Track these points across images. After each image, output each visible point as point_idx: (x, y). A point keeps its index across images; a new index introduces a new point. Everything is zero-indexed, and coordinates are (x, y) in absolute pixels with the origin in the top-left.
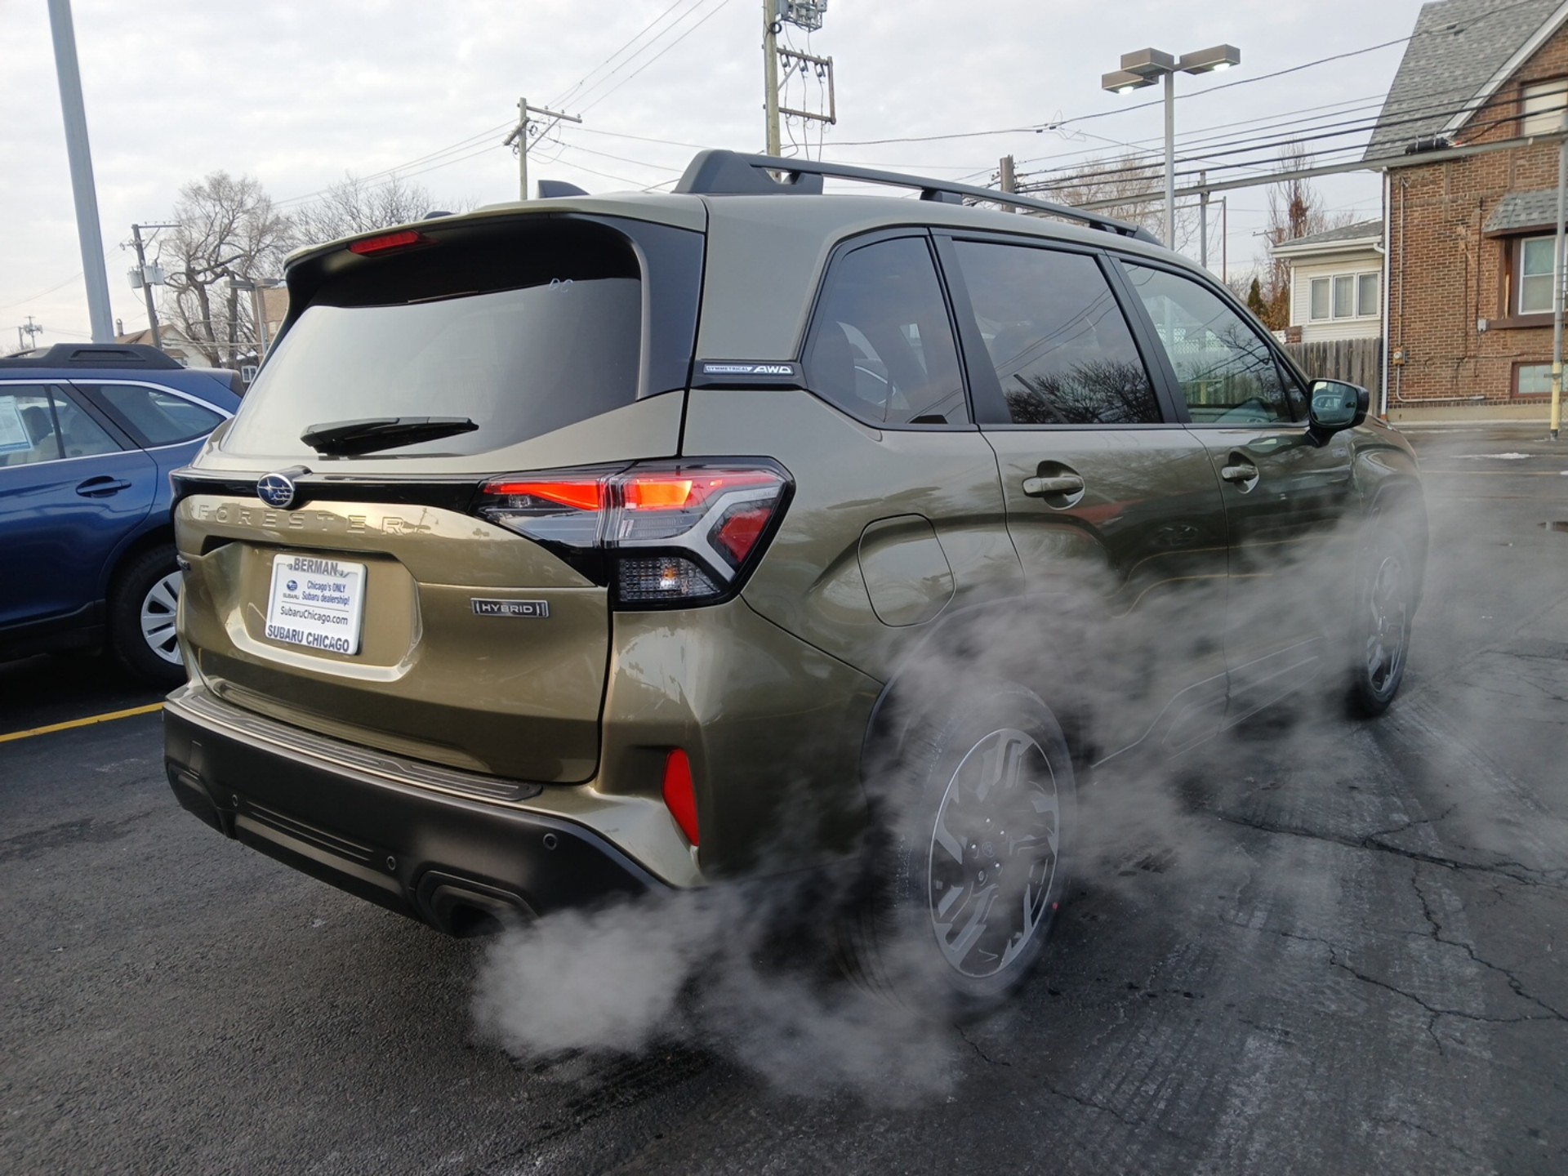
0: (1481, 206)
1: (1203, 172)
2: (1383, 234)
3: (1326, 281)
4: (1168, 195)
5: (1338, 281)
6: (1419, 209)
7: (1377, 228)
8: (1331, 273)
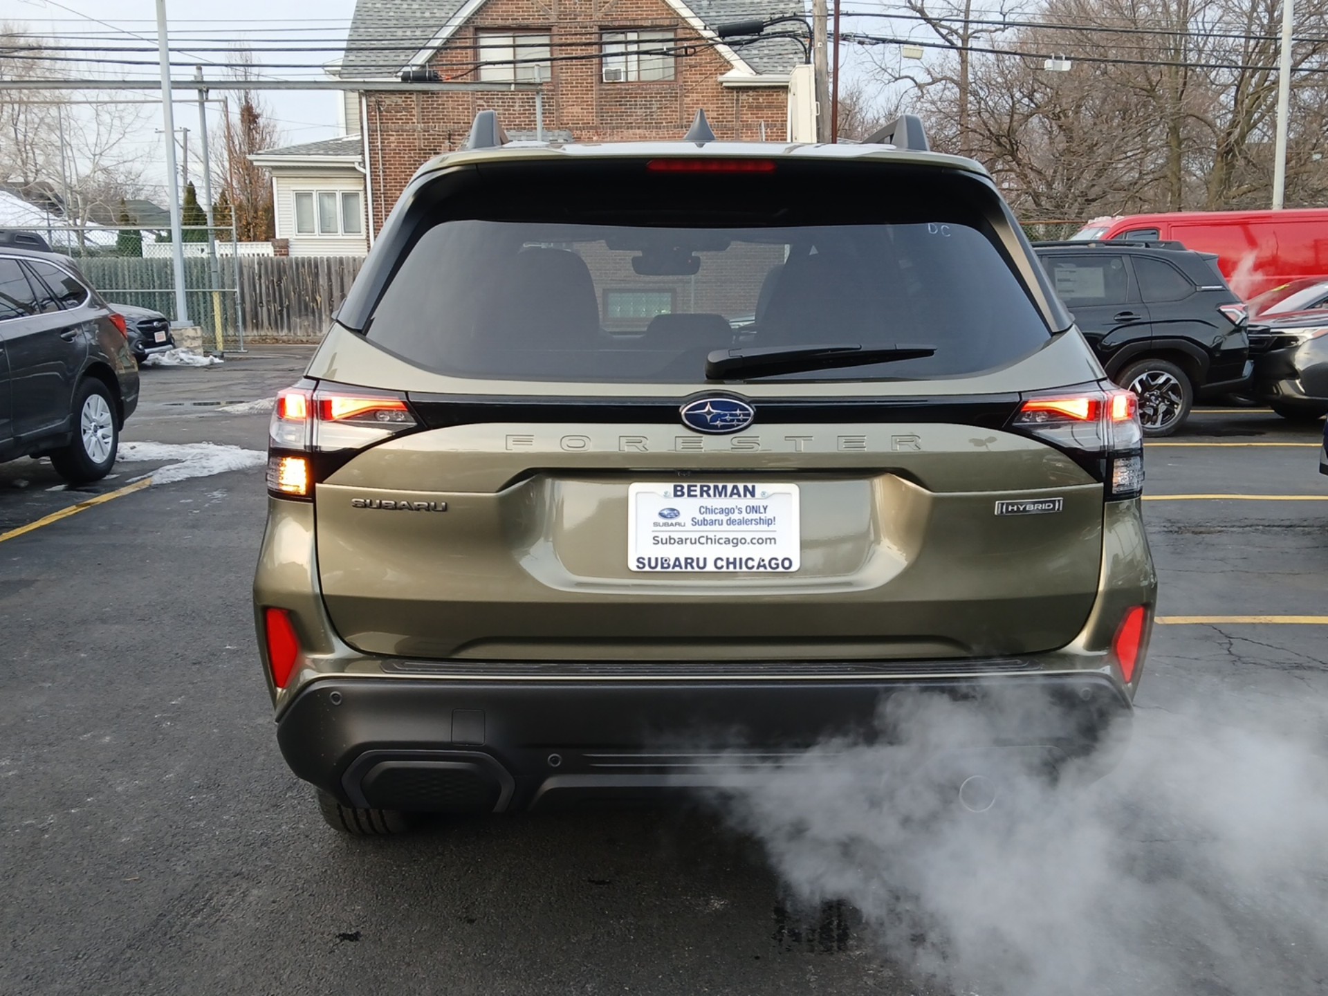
0: (449, 139)
1: (199, 67)
2: (363, 154)
3: (309, 195)
4: (165, 85)
5: (322, 195)
6: (394, 133)
7: (357, 147)
8: (315, 186)
